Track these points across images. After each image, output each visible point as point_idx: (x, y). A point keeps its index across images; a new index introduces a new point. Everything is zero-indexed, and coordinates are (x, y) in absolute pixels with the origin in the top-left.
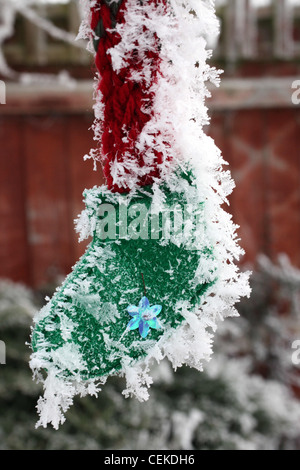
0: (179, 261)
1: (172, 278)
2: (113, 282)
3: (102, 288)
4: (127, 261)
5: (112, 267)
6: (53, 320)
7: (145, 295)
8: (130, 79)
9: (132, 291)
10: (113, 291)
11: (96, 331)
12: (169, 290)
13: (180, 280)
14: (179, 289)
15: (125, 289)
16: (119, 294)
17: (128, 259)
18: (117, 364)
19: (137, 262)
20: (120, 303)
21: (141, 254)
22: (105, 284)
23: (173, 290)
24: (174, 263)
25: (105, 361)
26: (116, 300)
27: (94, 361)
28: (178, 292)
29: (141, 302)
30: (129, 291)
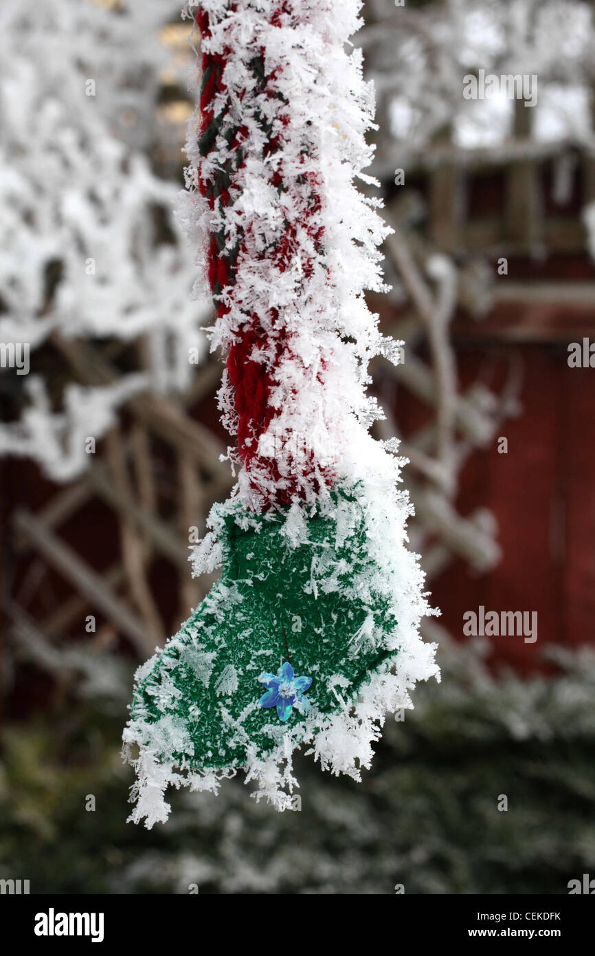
0: (335, 617)
1: (325, 641)
2: (240, 637)
3: (224, 645)
4: (264, 609)
5: (240, 616)
6: (156, 680)
7: (288, 659)
8: (251, 358)
9: (269, 652)
10: (241, 649)
11: (215, 704)
12: (323, 657)
13: (339, 644)
14: (337, 658)
15: (257, 650)
16: (249, 655)
17: (267, 607)
18: (241, 754)
19: (278, 611)
20: (249, 667)
21: (283, 601)
22: (228, 638)
23: (328, 657)
24: (328, 620)
25: (225, 747)
26: (245, 661)
27: (209, 744)
28: (336, 662)
29: (280, 670)
30: (261, 652)
